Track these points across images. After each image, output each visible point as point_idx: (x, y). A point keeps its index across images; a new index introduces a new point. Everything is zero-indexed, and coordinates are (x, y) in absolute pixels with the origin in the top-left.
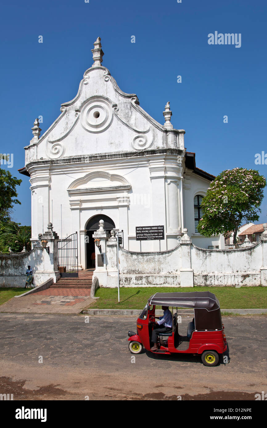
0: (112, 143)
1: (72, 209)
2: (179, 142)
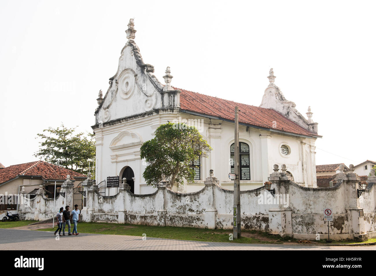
1: (113, 162)
2: (174, 101)
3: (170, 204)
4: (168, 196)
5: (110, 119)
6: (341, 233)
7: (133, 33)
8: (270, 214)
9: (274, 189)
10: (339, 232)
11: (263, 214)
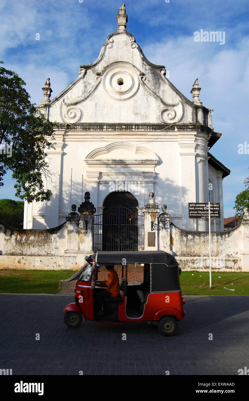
0: (137, 114)
1: (88, 182)
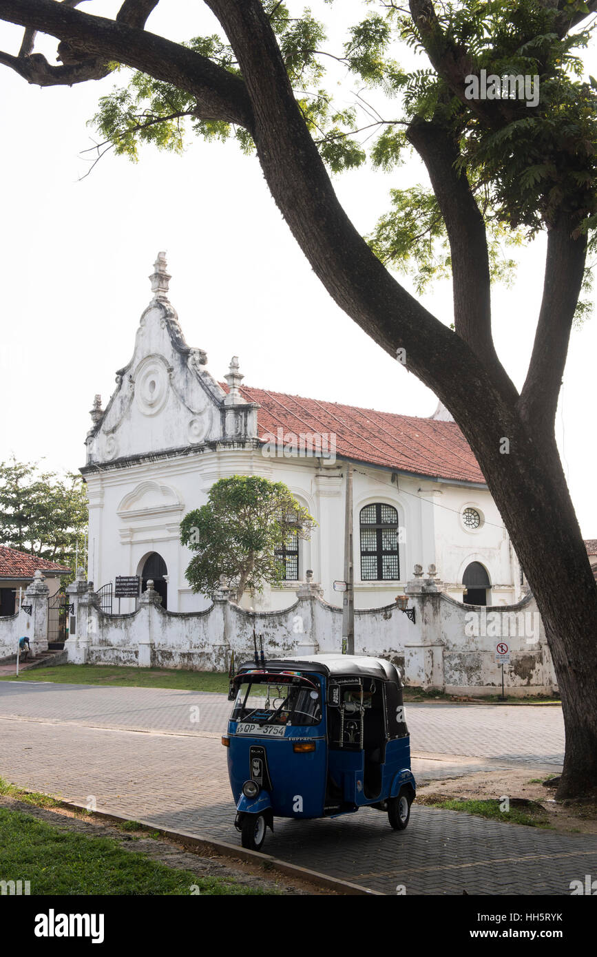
1: (123, 544)
2: (246, 425)
3: (235, 631)
4: (233, 616)
5: (117, 454)
6: (528, 684)
7: (164, 281)
8: (407, 651)
9: (414, 608)
10: (525, 682)
11: (396, 652)
